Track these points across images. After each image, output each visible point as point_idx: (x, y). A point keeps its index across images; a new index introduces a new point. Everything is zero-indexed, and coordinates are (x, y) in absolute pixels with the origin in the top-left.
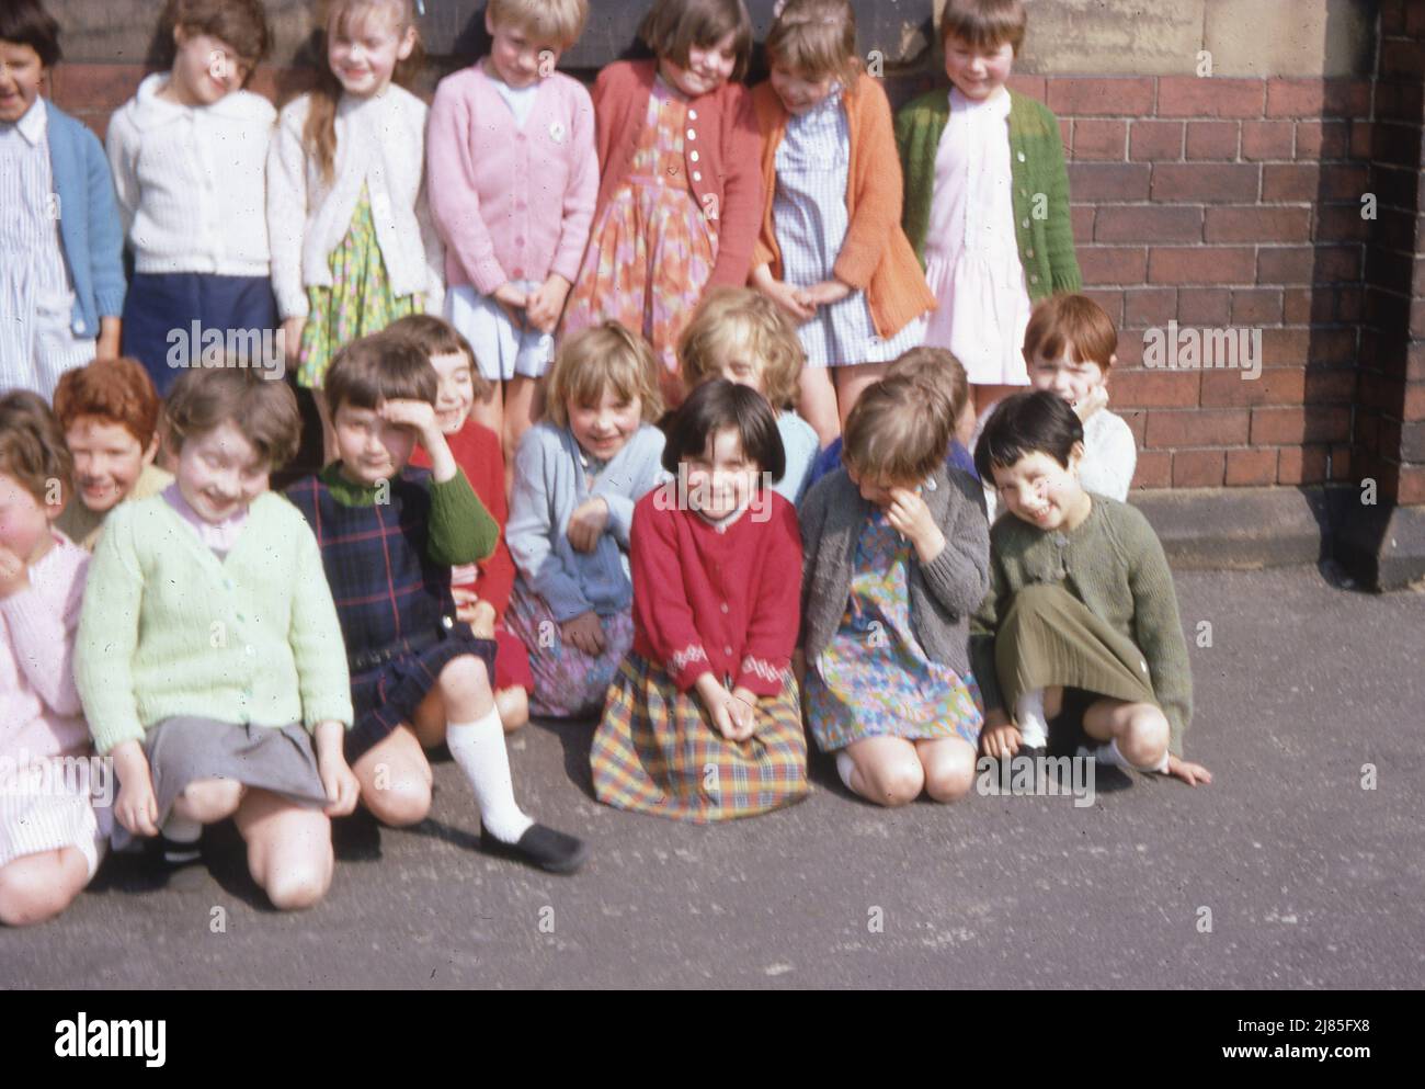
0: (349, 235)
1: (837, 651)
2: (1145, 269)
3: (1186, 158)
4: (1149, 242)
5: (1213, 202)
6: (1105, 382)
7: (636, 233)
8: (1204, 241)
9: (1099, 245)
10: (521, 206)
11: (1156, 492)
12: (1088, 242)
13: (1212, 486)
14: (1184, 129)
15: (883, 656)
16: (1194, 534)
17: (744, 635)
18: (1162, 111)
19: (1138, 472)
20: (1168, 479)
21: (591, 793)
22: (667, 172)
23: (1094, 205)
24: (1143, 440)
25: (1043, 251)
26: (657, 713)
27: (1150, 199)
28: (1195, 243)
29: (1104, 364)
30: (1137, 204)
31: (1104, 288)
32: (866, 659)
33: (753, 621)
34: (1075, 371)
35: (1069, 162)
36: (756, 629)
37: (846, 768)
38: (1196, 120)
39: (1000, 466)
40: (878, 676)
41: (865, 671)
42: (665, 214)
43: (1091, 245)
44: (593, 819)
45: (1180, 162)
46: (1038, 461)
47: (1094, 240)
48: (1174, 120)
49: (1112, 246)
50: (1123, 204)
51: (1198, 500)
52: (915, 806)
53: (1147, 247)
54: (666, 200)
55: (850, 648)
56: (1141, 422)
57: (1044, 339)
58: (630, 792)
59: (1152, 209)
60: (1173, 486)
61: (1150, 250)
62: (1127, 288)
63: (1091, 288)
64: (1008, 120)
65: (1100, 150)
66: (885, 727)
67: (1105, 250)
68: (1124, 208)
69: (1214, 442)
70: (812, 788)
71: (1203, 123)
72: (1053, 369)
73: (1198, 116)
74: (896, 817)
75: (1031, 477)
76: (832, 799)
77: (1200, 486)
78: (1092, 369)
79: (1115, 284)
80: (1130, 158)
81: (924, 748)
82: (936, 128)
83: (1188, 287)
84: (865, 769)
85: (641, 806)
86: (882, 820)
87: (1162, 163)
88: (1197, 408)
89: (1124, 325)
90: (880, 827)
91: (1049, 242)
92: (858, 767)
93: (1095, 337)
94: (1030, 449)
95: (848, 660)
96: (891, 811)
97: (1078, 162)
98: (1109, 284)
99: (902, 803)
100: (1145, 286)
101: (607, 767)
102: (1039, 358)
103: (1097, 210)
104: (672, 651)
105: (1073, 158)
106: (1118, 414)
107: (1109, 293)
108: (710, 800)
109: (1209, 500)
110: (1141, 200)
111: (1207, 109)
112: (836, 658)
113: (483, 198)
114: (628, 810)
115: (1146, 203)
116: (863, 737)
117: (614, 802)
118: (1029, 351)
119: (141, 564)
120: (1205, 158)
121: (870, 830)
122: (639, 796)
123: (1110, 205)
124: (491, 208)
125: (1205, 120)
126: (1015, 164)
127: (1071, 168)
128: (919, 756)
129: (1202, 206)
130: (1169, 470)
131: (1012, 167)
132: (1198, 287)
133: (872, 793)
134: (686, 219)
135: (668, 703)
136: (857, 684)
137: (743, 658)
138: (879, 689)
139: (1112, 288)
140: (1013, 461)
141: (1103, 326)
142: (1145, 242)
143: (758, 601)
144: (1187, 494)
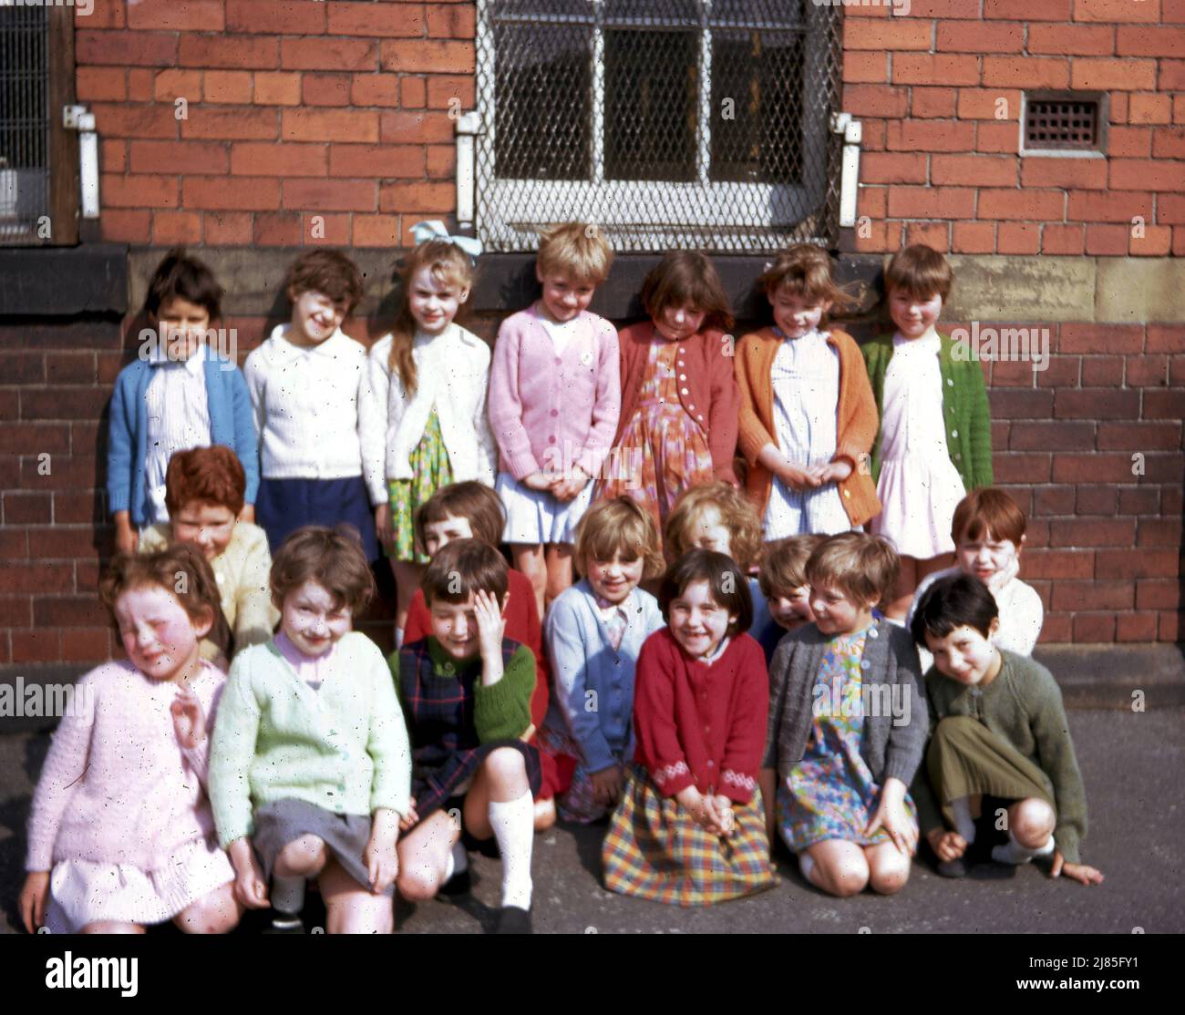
0: (424, 439)
1: (803, 772)
2: (1049, 472)
3: (1082, 386)
4: (1054, 450)
5: (1103, 419)
6: (1018, 555)
7: (644, 442)
8: (1097, 450)
9: (1013, 453)
10: (554, 413)
11: (1059, 647)
12: (1004, 450)
13: (1105, 641)
14: (1080, 363)
15: (838, 776)
16: (1091, 680)
17: (722, 750)
18: (1063, 350)
19: (1045, 630)
20: (1070, 637)
21: (602, 882)
22: (665, 394)
23: (1008, 421)
24: (1049, 605)
25: (968, 456)
26: (652, 814)
27: (1053, 417)
28: (1090, 450)
29: (1017, 542)
30: (1044, 421)
31: (1018, 486)
32: (824, 778)
33: (730, 739)
34: (993, 548)
35: (989, 388)
36: (732, 746)
37: (807, 865)
38: (1090, 356)
39: (935, 636)
40: (835, 793)
41: (825, 789)
42: (665, 422)
43: (1006, 452)
44: (605, 901)
45: (1076, 388)
46: (966, 633)
47: (1009, 449)
48: (1072, 356)
49: (1023, 453)
50: (1032, 420)
51: (1092, 654)
52: (862, 898)
53: (1051, 454)
54: (666, 413)
55: (813, 769)
56: (1047, 590)
57: (968, 525)
58: (630, 878)
59: (1055, 424)
60: (1073, 642)
61: (1053, 458)
62: (1034, 486)
63: (1006, 486)
64: (939, 355)
65: (1014, 380)
66: (843, 833)
67: (1018, 457)
68: (1032, 425)
69: (1106, 608)
70: (778, 880)
71: (1095, 359)
72: (977, 548)
73: (1091, 353)
74: (847, 905)
75: (961, 645)
76: (796, 890)
77: (1097, 642)
78: (1008, 546)
79: (1026, 483)
80: (1038, 385)
81: (870, 851)
82: (883, 361)
83: (1084, 485)
84: (822, 866)
85: (639, 891)
86: (835, 908)
87: (1063, 389)
88: (1092, 581)
89: (1033, 515)
90: (834, 913)
91: (973, 450)
92: (816, 864)
93: (1008, 521)
94: (960, 624)
95: (810, 779)
96: (843, 901)
97: (996, 389)
98: (1022, 483)
99: (851, 894)
100: (1050, 485)
101: (614, 860)
102: (964, 537)
103: (1012, 425)
104: (665, 764)
105: (992, 386)
106: (1029, 584)
107: (1021, 491)
108: (694, 885)
109: (1103, 654)
110: (1046, 417)
111: (1098, 348)
112: (802, 777)
113: (526, 407)
114: (629, 895)
115: (1050, 420)
116: (824, 839)
117: (616, 888)
118: (956, 535)
119: (257, 700)
120: (1097, 386)
121: (825, 916)
122: (637, 882)
123: (1021, 421)
124: (530, 415)
125: (1097, 356)
126: (945, 388)
127: (990, 394)
128: (867, 857)
129: (1095, 422)
130: (1070, 629)
131: (943, 390)
132: (1092, 485)
133: (827, 886)
134: (682, 426)
135: (661, 807)
136: (819, 797)
137: (722, 769)
138: (836, 805)
139: (1024, 486)
140: (946, 632)
141: (1014, 513)
142: (1049, 450)
143: (734, 722)
144: (1085, 649)
